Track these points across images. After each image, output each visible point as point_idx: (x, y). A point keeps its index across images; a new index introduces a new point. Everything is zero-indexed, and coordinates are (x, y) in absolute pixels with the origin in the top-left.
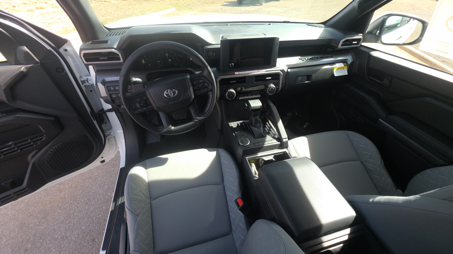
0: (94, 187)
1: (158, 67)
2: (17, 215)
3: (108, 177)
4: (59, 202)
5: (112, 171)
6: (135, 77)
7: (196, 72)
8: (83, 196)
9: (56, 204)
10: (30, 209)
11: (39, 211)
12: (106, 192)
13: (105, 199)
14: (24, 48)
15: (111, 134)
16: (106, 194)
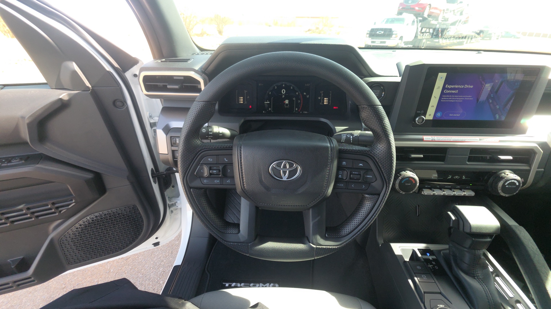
0: (147, 265)
1: (264, 112)
2: (52, 282)
3: (167, 254)
4: (101, 277)
5: (175, 245)
6: (218, 126)
7: (336, 127)
8: (130, 276)
9: (96, 279)
10: (68, 278)
11: (75, 284)
12: (158, 278)
13: (154, 290)
14: (73, 64)
15: (176, 204)
16: (158, 282)
